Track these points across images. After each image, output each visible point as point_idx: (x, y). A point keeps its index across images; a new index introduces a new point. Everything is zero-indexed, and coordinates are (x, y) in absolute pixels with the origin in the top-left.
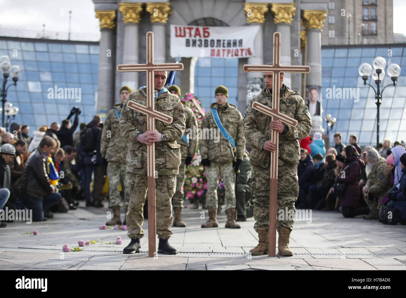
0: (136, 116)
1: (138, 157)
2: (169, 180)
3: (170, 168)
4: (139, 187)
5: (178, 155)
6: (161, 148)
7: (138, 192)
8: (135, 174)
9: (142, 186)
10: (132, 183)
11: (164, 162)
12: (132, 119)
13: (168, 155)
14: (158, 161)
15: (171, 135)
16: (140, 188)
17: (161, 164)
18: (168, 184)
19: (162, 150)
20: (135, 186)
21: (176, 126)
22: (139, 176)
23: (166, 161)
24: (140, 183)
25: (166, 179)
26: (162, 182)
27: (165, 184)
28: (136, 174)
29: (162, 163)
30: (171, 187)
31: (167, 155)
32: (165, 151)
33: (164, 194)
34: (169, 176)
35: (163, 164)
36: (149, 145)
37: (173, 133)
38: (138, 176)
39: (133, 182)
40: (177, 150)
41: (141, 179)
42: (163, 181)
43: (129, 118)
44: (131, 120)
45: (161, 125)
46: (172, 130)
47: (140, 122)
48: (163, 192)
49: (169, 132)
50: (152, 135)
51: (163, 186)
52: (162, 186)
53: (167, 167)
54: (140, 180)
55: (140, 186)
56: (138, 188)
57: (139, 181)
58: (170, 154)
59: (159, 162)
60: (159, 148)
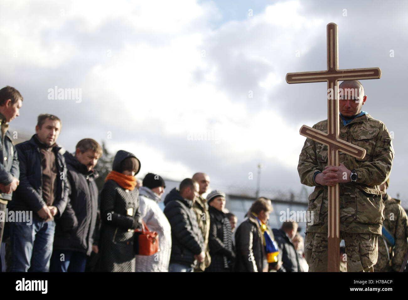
0: (319, 152)
1: (317, 209)
2: (363, 242)
3: (362, 221)
4: (319, 252)
5: (377, 204)
6: (350, 193)
7: (317, 260)
8: (313, 233)
9: (323, 251)
10: (310, 247)
11: (353, 213)
12: (313, 157)
13: (361, 203)
14: (346, 212)
15: (366, 174)
16: (320, 254)
17: (350, 217)
18: (360, 248)
19: (352, 196)
20: (313, 250)
21: (378, 165)
22: (319, 235)
23: (357, 211)
24: (320, 246)
25: (358, 240)
26: (352, 245)
27: (356, 248)
28: (315, 233)
29: (350, 215)
30: (366, 252)
31: (358, 203)
32: (356, 197)
33: (354, 263)
34: (361, 236)
35: (353, 215)
36: (331, 187)
37: (370, 173)
38: (316, 236)
39: (310, 245)
40: (377, 198)
41: (322, 241)
42: (354, 244)
43: (309, 156)
44: (312, 159)
45: (351, 160)
46: (370, 169)
47: (323, 159)
48: (353, 261)
49: (364, 171)
50: (335, 171)
51: (354, 250)
52: (352, 251)
53: (358, 220)
54: (320, 241)
55: (321, 252)
56: (317, 254)
57: (319, 243)
58: (363, 201)
59: (346, 214)
60: (347, 193)
